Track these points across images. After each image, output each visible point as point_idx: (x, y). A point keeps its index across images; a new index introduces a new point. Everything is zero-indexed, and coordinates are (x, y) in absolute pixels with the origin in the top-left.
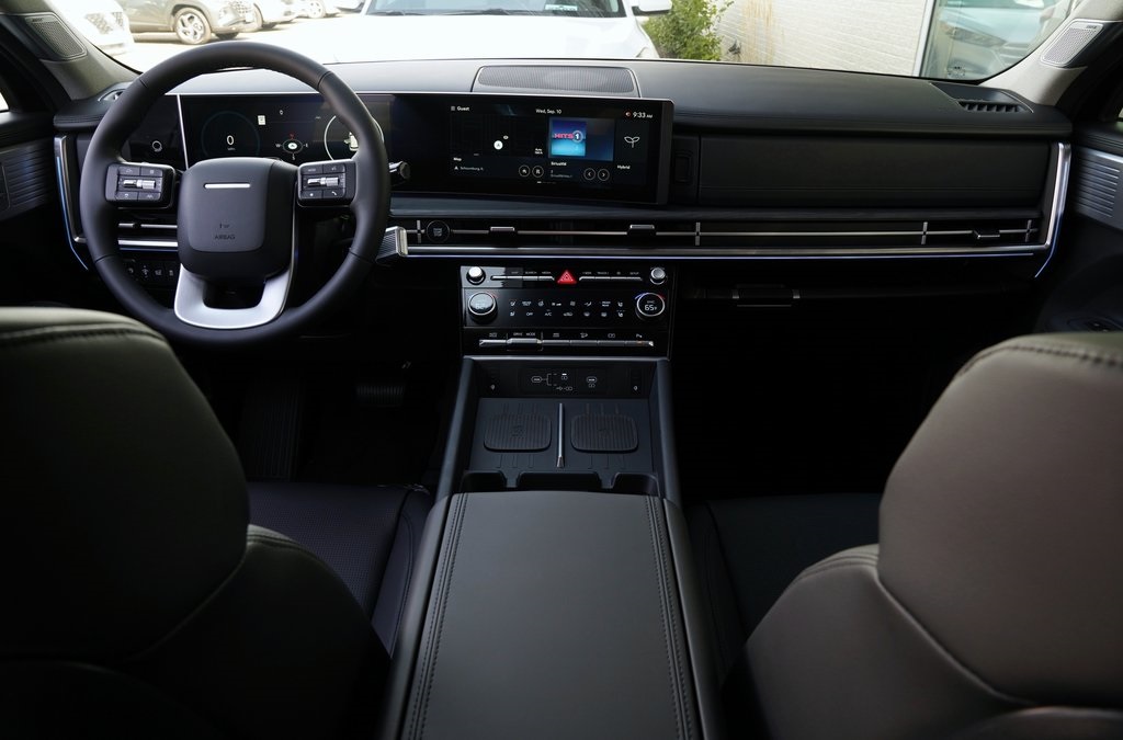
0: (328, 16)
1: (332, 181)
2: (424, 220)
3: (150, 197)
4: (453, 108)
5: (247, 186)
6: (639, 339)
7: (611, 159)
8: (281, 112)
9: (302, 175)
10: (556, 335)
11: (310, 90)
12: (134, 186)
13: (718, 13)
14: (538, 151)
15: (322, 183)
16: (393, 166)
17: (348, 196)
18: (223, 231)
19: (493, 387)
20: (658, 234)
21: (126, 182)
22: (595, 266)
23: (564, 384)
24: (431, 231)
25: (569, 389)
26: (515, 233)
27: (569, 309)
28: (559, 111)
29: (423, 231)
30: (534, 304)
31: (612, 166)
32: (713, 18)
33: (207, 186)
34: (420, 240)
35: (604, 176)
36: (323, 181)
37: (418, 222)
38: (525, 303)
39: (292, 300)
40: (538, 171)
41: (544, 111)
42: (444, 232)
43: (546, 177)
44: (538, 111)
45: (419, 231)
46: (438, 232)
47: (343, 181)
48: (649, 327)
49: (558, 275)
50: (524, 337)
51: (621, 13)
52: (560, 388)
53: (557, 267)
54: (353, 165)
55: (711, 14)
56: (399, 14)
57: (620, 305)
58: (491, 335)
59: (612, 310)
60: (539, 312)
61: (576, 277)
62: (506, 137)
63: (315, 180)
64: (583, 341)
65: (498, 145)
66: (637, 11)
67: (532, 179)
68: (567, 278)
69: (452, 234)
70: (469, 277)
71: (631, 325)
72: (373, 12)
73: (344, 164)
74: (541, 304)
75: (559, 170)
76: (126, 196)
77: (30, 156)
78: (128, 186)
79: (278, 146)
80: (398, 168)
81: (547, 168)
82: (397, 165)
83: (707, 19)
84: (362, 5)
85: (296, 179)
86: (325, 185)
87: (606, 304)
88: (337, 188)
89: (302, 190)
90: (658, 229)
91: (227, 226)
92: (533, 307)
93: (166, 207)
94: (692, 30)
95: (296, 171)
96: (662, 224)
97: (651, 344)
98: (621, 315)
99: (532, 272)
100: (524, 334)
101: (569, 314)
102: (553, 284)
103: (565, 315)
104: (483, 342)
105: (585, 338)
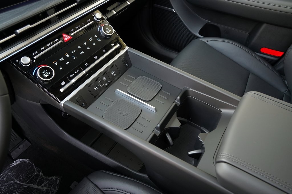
6: (114, 46)
10: (87, 64)
23: (106, 82)
25: (109, 82)
27: (80, 50)
30: (65, 58)
38: (61, 60)
49: (62, 39)
50: (76, 75)
52: (106, 84)
57: (96, 36)
58: (62, 84)
59: (95, 40)
60: (70, 59)
61: (70, 35)
64: (99, 60)
87: (91, 39)
97: (119, 45)
98: (100, 41)
99: (50, 44)
100: (74, 73)
101: (82, 53)
102: (64, 44)
103: (81, 54)
104: (62, 90)
105: (98, 58)
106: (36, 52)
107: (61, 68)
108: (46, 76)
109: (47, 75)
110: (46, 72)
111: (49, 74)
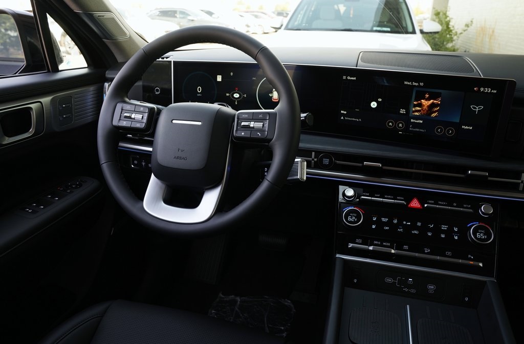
0: (265, 33)
1: (259, 125)
2: (318, 152)
3: (138, 125)
4: (344, 77)
5: (200, 123)
6: (470, 259)
7: (458, 121)
8: (232, 74)
9: (238, 119)
10: (406, 247)
11: (252, 61)
12: (130, 117)
13: (458, 35)
14: (402, 111)
15: (252, 126)
16: (303, 115)
17: (269, 137)
18: (180, 154)
19: (355, 281)
20: (489, 178)
21: (126, 115)
22: (437, 197)
23: (409, 287)
24: (321, 160)
25: (413, 291)
26: (381, 168)
27: (417, 228)
28: (422, 84)
29: (316, 159)
30: (390, 221)
31: (457, 126)
32: (455, 38)
33: (174, 121)
34: (313, 166)
35: (451, 132)
36: (252, 124)
37: (313, 153)
38: (384, 220)
39: (220, 208)
40: (400, 125)
41: (410, 83)
42: (331, 161)
43: (406, 129)
44: (406, 83)
45: (313, 160)
46: (326, 161)
47: (267, 125)
48: (480, 250)
49: (409, 201)
50: (382, 245)
51: (414, 32)
52: (406, 290)
53: (409, 195)
54: (275, 114)
55: (455, 35)
56: (300, 30)
57: (456, 229)
58: (357, 241)
59: (449, 233)
60: (394, 227)
61: (422, 204)
62: (380, 100)
63: (246, 124)
64: (426, 254)
65: (374, 105)
66: (422, 32)
67: (395, 130)
68: (415, 204)
69: (335, 163)
70: (344, 194)
71: (464, 247)
72: (287, 28)
73: (269, 113)
74: (395, 221)
75: (416, 125)
76: (124, 123)
77: (92, 93)
78: (126, 117)
79: (228, 95)
80: (305, 117)
81: (408, 123)
82: (305, 115)
83: (452, 38)
84: (282, 25)
85: (234, 121)
86: (253, 128)
87: (444, 227)
88: (261, 130)
89: (237, 130)
90: (489, 176)
91: (182, 151)
92: (389, 223)
93: (147, 133)
94: (443, 44)
95: (235, 115)
96: (493, 173)
97: (481, 265)
98: (456, 238)
99: (389, 197)
100: (382, 243)
101: (416, 232)
102: (405, 207)
103: (413, 232)
104: (351, 245)
105: (428, 253)
106: (368, 194)
107: (374, 227)
108: (349, 219)
109: (352, 220)
110: (353, 216)
111: (354, 220)
